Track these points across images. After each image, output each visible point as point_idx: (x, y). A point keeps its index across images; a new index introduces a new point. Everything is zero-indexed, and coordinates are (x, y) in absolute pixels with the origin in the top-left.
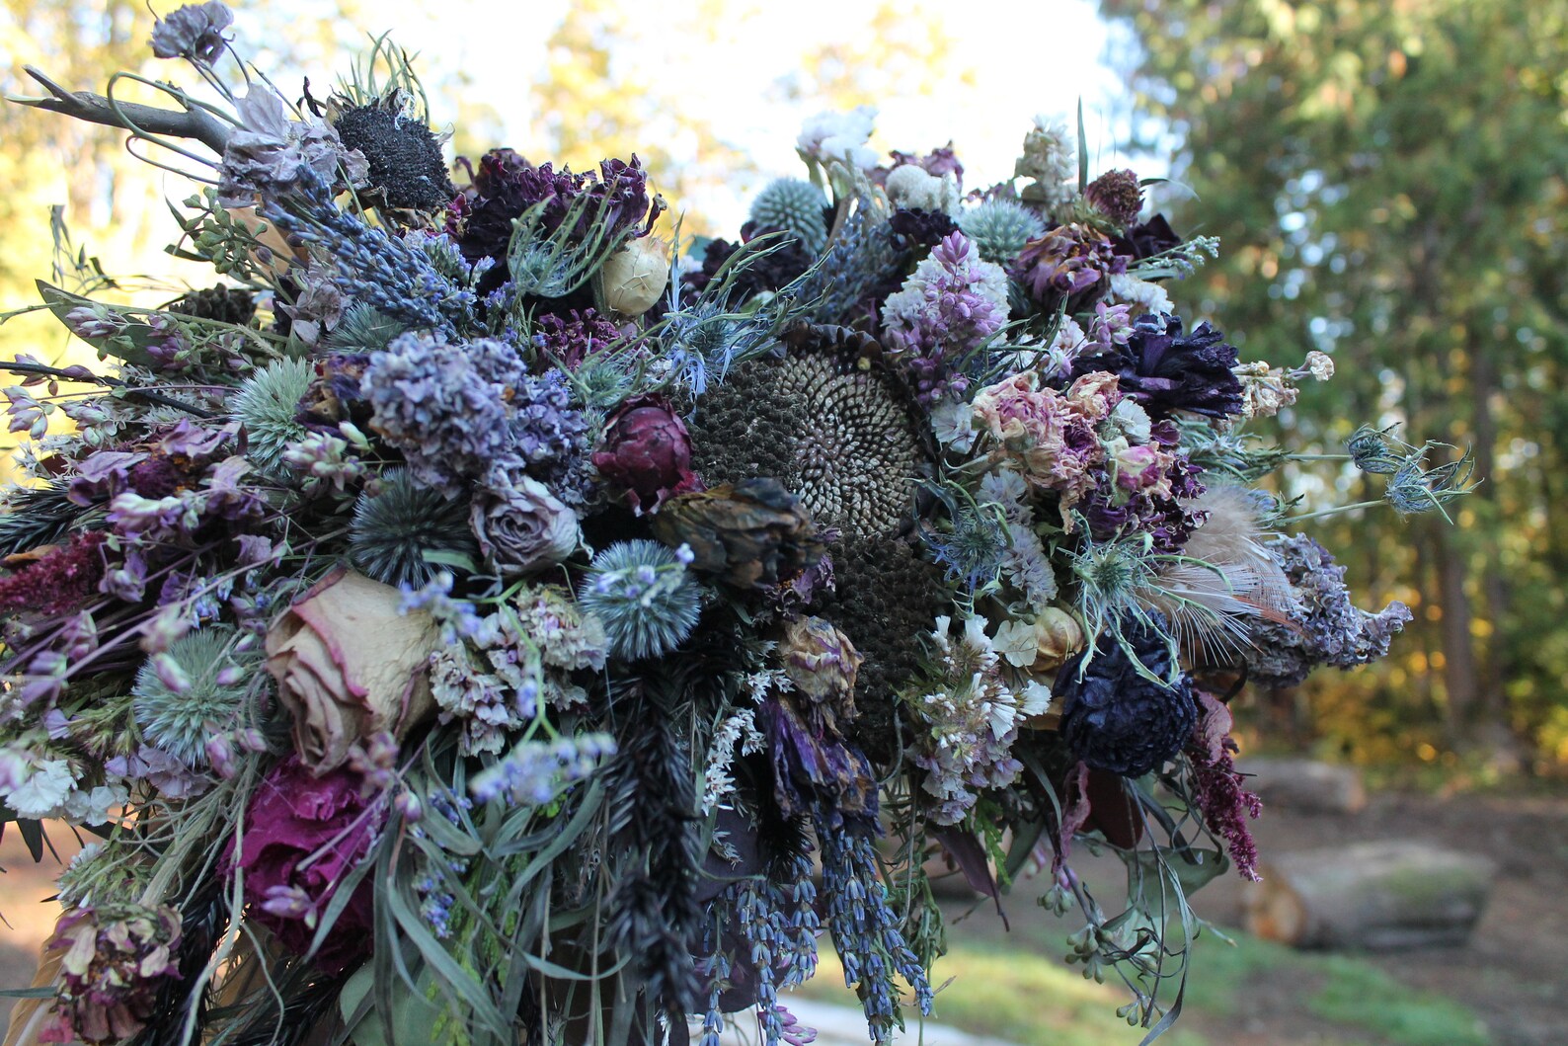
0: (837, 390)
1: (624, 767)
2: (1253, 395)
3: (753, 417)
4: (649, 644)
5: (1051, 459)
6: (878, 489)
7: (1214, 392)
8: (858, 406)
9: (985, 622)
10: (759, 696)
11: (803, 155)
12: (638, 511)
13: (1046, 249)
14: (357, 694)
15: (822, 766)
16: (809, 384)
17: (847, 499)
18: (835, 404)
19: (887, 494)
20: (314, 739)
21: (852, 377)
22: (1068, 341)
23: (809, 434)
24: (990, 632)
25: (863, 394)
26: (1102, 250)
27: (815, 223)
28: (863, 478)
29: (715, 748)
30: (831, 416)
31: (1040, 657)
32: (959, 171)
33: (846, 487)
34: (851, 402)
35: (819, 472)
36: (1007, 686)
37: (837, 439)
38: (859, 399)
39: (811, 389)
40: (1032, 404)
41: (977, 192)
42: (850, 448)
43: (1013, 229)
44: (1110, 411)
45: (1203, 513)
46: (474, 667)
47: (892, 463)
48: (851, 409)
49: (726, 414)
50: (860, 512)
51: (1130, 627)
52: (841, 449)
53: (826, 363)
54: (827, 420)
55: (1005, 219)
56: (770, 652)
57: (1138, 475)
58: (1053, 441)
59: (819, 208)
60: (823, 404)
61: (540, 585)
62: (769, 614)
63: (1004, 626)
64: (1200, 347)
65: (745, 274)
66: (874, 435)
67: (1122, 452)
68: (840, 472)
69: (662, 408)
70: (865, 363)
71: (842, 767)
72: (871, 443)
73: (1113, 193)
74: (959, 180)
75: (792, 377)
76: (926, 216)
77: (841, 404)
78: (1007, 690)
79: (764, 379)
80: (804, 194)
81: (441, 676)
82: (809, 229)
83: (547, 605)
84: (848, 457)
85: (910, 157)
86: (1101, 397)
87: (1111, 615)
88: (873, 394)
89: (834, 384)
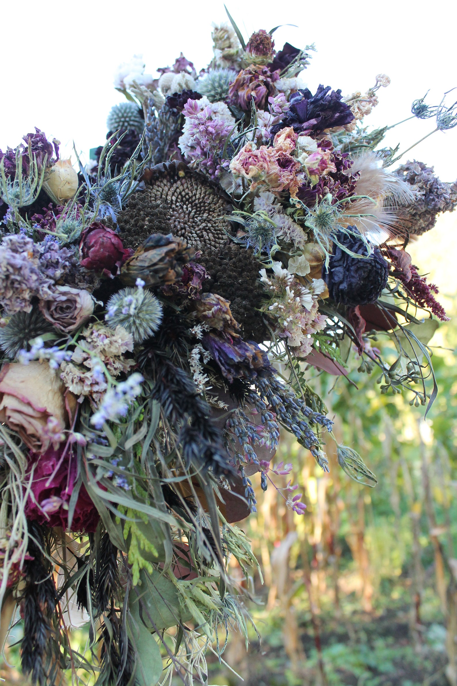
0: (175, 191)
1: (160, 387)
2: (358, 108)
3: (145, 218)
4: (145, 331)
5: (277, 178)
6: (212, 226)
7: (337, 115)
8: (188, 194)
9: (280, 264)
10: (199, 336)
11: (119, 90)
12: (112, 276)
13: (240, 85)
14: (42, 411)
15: (238, 354)
16: (162, 194)
17: (201, 237)
18: (177, 198)
19: (217, 226)
20: (34, 439)
21: (179, 182)
22: (266, 122)
23: (172, 216)
24: (285, 266)
25: (187, 188)
26: (264, 73)
27: (137, 119)
28: (204, 224)
29: (192, 366)
30: (178, 204)
31: (312, 268)
32: (191, 65)
33: (198, 232)
34: (183, 193)
35: (183, 231)
36: (304, 286)
37: (185, 213)
38: (187, 191)
39: (164, 196)
40: (256, 156)
41: (203, 70)
42: (192, 213)
43: (222, 82)
44: (295, 145)
45: (358, 173)
46: (81, 371)
47: (213, 212)
48: (185, 197)
49: (132, 222)
50: (209, 240)
51: (342, 237)
52: (189, 216)
53: (165, 181)
54: (177, 206)
55: (217, 79)
56: (196, 317)
57: (317, 167)
58: (274, 169)
59: (136, 112)
60: (172, 200)
61: (90, 325)
62: (187, 301)
63: (290, 262)
64: (322, 98)
65: (112, 158)
66: (200, 203)
67: (306, 160)
68: (193, 226)
69: (100, 228)
70: (182, 174)
71: (247, 350)
72: (200, 207)
73: (259, 44)
74: (193, 69)
75: (153, 195)
76: (180, 95)
77: (180, 197)
78: (304, 288)
79: (143, 199)
80: (126, 108)
81: (69, 382)
82: (136, 124)
83: (97, 331)
84: (193, 218)
85: (166, 69)
86: (289, 140)
87: (332, 236)
88: (192, 186)
89: (172, 189)
